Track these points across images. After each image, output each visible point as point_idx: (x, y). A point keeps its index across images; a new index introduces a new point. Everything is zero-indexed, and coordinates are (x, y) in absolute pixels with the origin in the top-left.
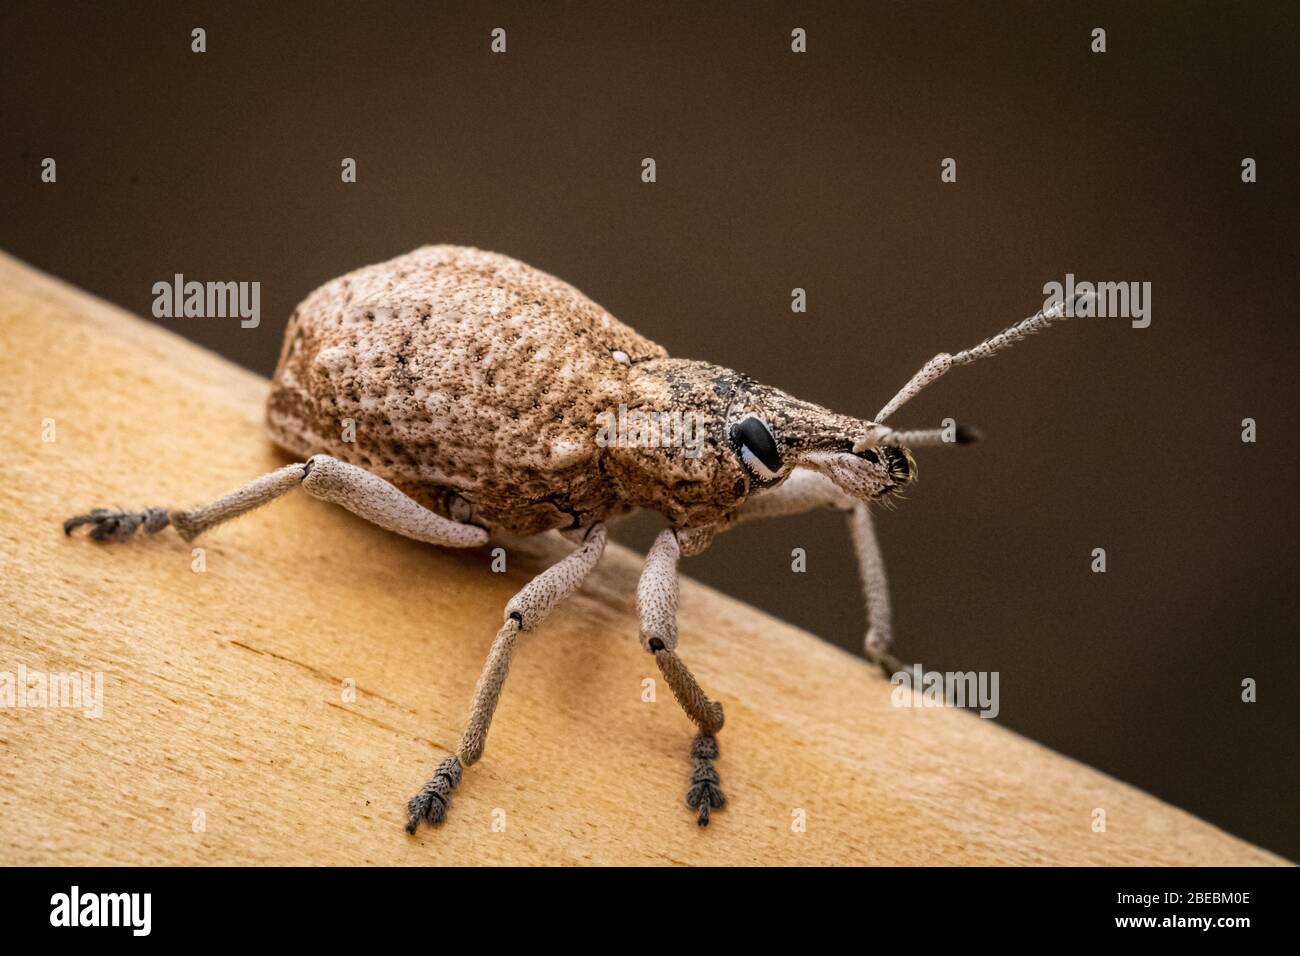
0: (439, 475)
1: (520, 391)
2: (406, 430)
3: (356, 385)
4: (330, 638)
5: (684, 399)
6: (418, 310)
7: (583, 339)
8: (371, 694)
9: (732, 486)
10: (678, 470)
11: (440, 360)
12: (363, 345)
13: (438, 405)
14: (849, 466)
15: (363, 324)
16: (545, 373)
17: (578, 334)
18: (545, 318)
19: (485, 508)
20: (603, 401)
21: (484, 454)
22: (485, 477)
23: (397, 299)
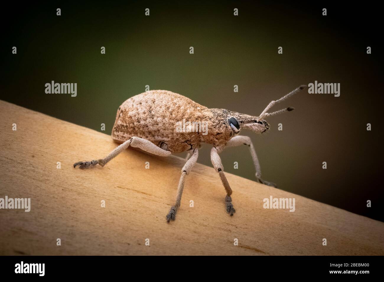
0: (160, 138)
1: (178, 116)
2: (152, 128)
3: (139, 119)
4: (138, 184)
5: (216, 115)
6: (152, 100)
7: (190, 104)
8: (151, 195)
9: (229, 133)
10: (217, 131)
11: (159, 111)
12: (140, 110)
13: (160, 120)
14: (256, 126)
15: (139, 105)
16: (184, 111)
17: (189, 104)
18: (181, 100)
19: (171, 146)
20: (198, 117)
21: (171, 131)
22: (171, 137)
23: (147, 99)
